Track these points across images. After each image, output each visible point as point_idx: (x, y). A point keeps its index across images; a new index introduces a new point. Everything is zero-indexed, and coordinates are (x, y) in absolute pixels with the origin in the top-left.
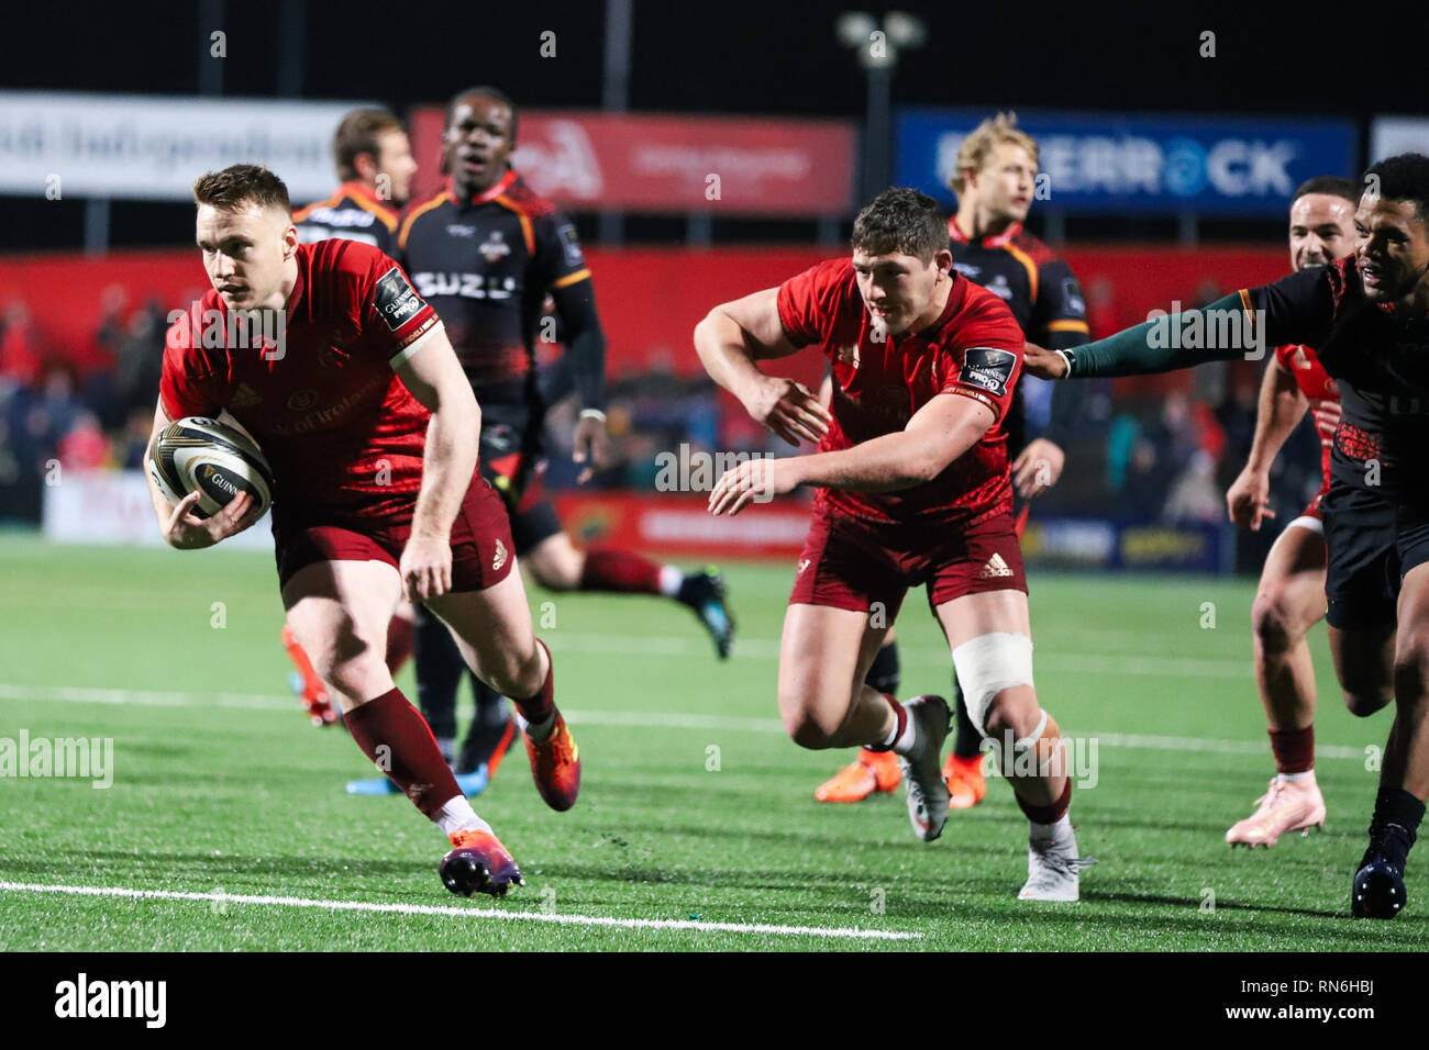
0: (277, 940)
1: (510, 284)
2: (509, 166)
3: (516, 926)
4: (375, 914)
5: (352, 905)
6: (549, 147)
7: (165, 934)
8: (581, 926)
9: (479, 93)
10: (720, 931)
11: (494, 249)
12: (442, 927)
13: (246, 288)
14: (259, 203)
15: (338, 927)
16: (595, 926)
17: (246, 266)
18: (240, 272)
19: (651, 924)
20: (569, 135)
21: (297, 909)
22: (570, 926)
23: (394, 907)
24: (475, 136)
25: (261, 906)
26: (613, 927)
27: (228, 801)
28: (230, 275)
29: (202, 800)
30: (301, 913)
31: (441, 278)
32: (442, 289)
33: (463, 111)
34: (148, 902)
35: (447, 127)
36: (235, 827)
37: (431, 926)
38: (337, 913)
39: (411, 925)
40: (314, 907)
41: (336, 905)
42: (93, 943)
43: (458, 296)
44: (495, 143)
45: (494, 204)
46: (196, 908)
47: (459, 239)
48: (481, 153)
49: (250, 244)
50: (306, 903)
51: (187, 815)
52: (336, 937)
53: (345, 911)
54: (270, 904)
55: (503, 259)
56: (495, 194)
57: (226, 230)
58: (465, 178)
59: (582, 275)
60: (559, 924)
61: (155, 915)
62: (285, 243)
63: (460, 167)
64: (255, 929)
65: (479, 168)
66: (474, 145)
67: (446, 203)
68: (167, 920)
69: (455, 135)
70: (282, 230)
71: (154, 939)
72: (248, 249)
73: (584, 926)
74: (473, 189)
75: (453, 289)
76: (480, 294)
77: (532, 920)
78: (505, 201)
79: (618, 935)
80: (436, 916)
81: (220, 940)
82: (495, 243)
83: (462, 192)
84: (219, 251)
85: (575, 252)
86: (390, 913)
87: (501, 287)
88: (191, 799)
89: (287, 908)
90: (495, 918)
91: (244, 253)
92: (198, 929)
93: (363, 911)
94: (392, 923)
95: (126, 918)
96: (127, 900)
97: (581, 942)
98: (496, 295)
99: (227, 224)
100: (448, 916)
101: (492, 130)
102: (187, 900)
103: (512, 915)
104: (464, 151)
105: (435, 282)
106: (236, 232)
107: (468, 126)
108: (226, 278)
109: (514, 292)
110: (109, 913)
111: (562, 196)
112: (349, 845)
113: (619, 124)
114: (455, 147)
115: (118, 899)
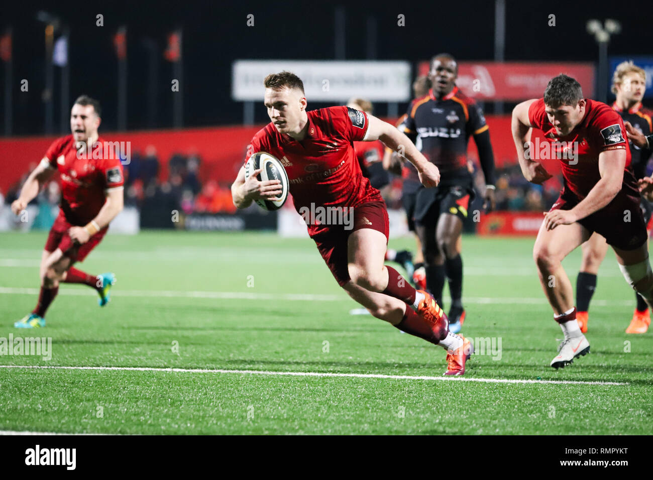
0: (375, 391)
1: (458, 132)
2: (455, 85)
3: (469, 384)
4: (413, 380)
5: (404, 377)
6: (474, 76)
7: (331, 390)
8: (494, 384)
9: (443, 56)
10: (549, 384)
11: (452, 118)
12: (440, 385)
13: (285, 122)
14: (289, 87)
15: (399, 386)
16: (500, 383)
17: (285, 113)
18: (282, 115)
19: (522, 381)
20: (481, 71)
21: (382, 379)
22: (490, 383)
23: (420, 378)
24: (443, 73)
25: (368, 378)
26: (507, 383)
27: (354, 337)
28: (278, 117)
29: (344, 337)
30: (384, 381)
31: (430, 129)
32: (431, 134)
33: (437, 63)
34: (324, 378)
35: (430, 69)
36: (357, 348)
37: (435, 385)
38: (398, 381)
39: (427, 384)
40: (389, 378)
41: (398, 377)
42: (303, 394)
43: (438, 137)
44: (450, 76)
45: (451, 100)
46: (343, 380)
47: (437, 114)
48: (445, 80)
49: (286, 104)
50: (386, 376)
51: (338, 343)
52: (398, 390)
53: (401, 380)
54: (372, 378)
55: (456, 122)
56: (451, 96)
57: (276, 98)
58: (439, 89)
59: (486, 128)
60: (485, 382)
61: (327, 383)
62: (301, 104)
63: (436, 85)
64: (366, 387)
65: (444, 86)
66: (443, 77)
67: (431, 100)
68: (331, 385)
69: (434, 72)
70: (300, 98)
71: (327, 392)
72: (285, 106)
73: (495, 383)
74: (442, 94)
75: (436, 134)
76: (446, 136)
77: (475, 381)
78: (455, 99)
79: (509, 387)
80: (437, 381)
81: (353, 392)
82: (452, 115)
83: (437, 95)
84: (273, 107)
85: (483, 119)
86: (419, 380)
87: (455, 133)
88: (339, 337)
89: (378, 379)
90: (460, 381)
91: (284, 108)
92: (344, 388)
93: (409, 380)
94: (420, 384)
95: (315, 384)
96: (315, 378)
97: (495, 389)
98: (453, 136)
99: (276, 96)
100: (442, 381)
101: (449, 70)
102: (339, 377)
103: (467, 380)
104: (438, 79)
105: (428, 131)
106: (280, 100)
107: (440, 69)
108: (277, 118)
109: (460, 135)
110: (309, 383)
111: (479, 96)
112: (402, 353)
113: (501, 67)
114: (434, 77)
115: (312, 377)
